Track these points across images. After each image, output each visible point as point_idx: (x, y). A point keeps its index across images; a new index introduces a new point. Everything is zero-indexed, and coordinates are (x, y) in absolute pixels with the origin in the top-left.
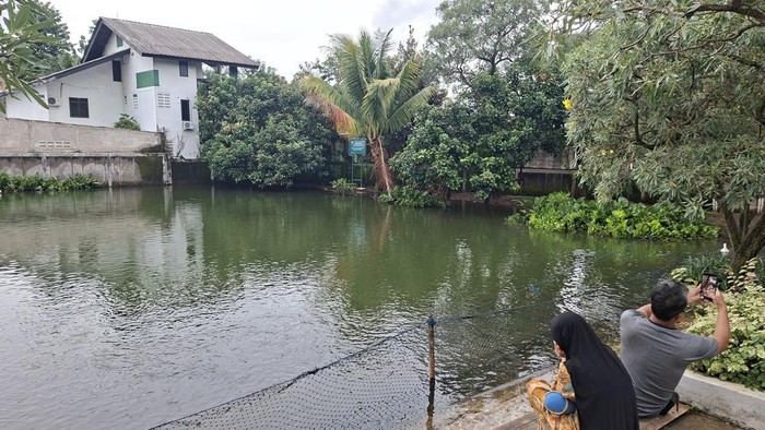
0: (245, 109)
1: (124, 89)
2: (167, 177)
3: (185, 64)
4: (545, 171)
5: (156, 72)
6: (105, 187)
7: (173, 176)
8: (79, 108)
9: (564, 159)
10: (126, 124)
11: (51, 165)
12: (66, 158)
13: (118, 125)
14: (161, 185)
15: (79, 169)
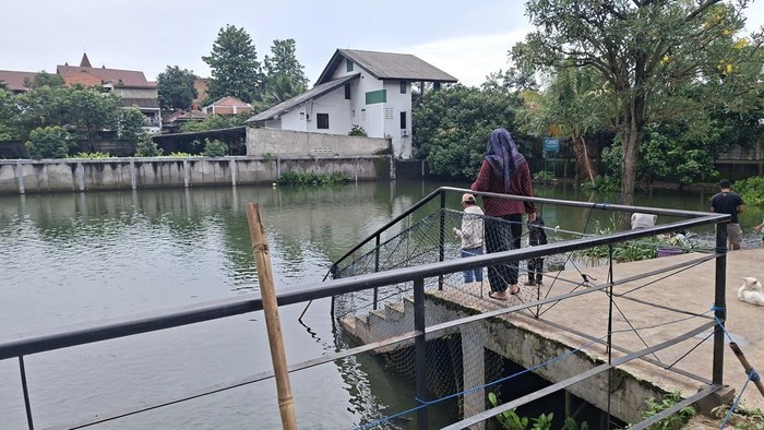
0: (454, 117)
1: (352, 105)
2: (392, 174)
3: (404, 83)
4: (734, 162)
5: (385, 91)
6: (353, 181)
7: (397, 172)
8: (323, 121)
9: (751, 151)
10: (357, 133)
11: (321, 165)
12: (330, 160)
13: (352, 134)
14: (389, 179)
15: (337, 168)
